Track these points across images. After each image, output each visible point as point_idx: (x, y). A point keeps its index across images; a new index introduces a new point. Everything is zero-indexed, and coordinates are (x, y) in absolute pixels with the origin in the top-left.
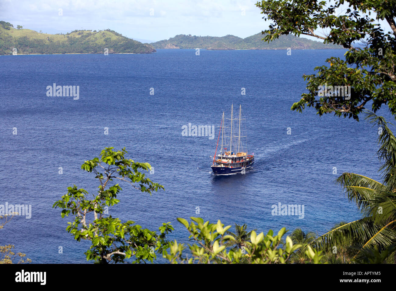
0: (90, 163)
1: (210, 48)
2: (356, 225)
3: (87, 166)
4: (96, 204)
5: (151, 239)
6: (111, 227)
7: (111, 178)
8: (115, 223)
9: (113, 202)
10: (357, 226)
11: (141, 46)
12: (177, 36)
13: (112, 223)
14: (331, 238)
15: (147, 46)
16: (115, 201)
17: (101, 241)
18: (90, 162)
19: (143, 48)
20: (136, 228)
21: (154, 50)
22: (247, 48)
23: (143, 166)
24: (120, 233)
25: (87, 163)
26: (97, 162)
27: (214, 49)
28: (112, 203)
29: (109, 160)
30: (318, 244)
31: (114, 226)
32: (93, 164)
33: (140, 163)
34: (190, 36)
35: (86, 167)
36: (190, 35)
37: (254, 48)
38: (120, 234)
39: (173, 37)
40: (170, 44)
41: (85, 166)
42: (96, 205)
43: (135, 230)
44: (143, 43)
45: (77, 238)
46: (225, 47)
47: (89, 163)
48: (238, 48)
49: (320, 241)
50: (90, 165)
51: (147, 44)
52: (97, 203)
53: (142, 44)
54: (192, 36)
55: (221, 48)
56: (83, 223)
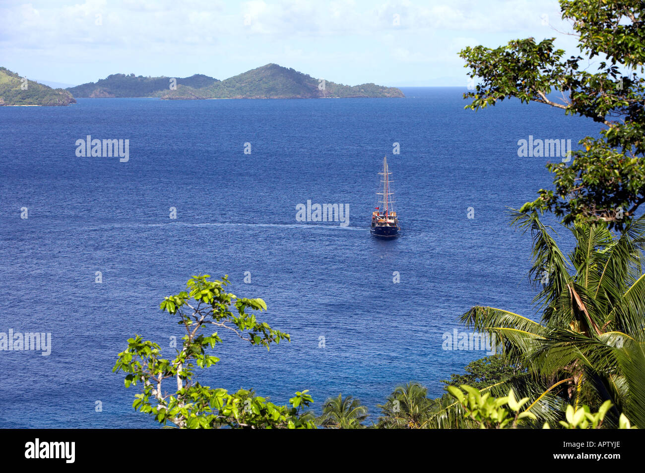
0: (175, 300)
1: (167, 96)
2: (500, 390)
3: (171, 305)
4: (181, 365)
5: (279, 418)
6: (215, 401)
7: (203, 324)
8: (221, 395)
9: (210, 361)
10: (502, 391)
11: (50, 93)
12: (111, 77)
13: (217, 394)
14: (461, 411)
15: (61, 93)
16: (212, 361)
17: (202, 423)
18: (175, 298)
19: (55, 96)
20: (257, 401)
21: (72, 99)
22: (228, 97)
23: (254, 304)
24: (233, 410)
25: (170, 299)
26: (184, 298)
27: (172, 99)
28: (207, 362)
29: (206, 295)
30: (439, 421)
31: (220, 400)
32: (179, 301)
33: (248, 300)
34: (133, 77)
35: (169, 305)
36: (133, 75)
37: (239, 97)
38: (232, 412)
39: (104, 78)
40: (99, 90)
41: (167, 305)
42: (180, 367)
43: (257, 406)
44: (54, 87)
45: (163, 419)
46: (191, 94)
47: (173, 300)
48: (213, 96)
49: (443, 417)
50: (175, 303)
51: (61, 90)
52: (182, 363)
53: (53, 90)
54: (137, 76)
55: (185, 97)
56: (157, 395)
